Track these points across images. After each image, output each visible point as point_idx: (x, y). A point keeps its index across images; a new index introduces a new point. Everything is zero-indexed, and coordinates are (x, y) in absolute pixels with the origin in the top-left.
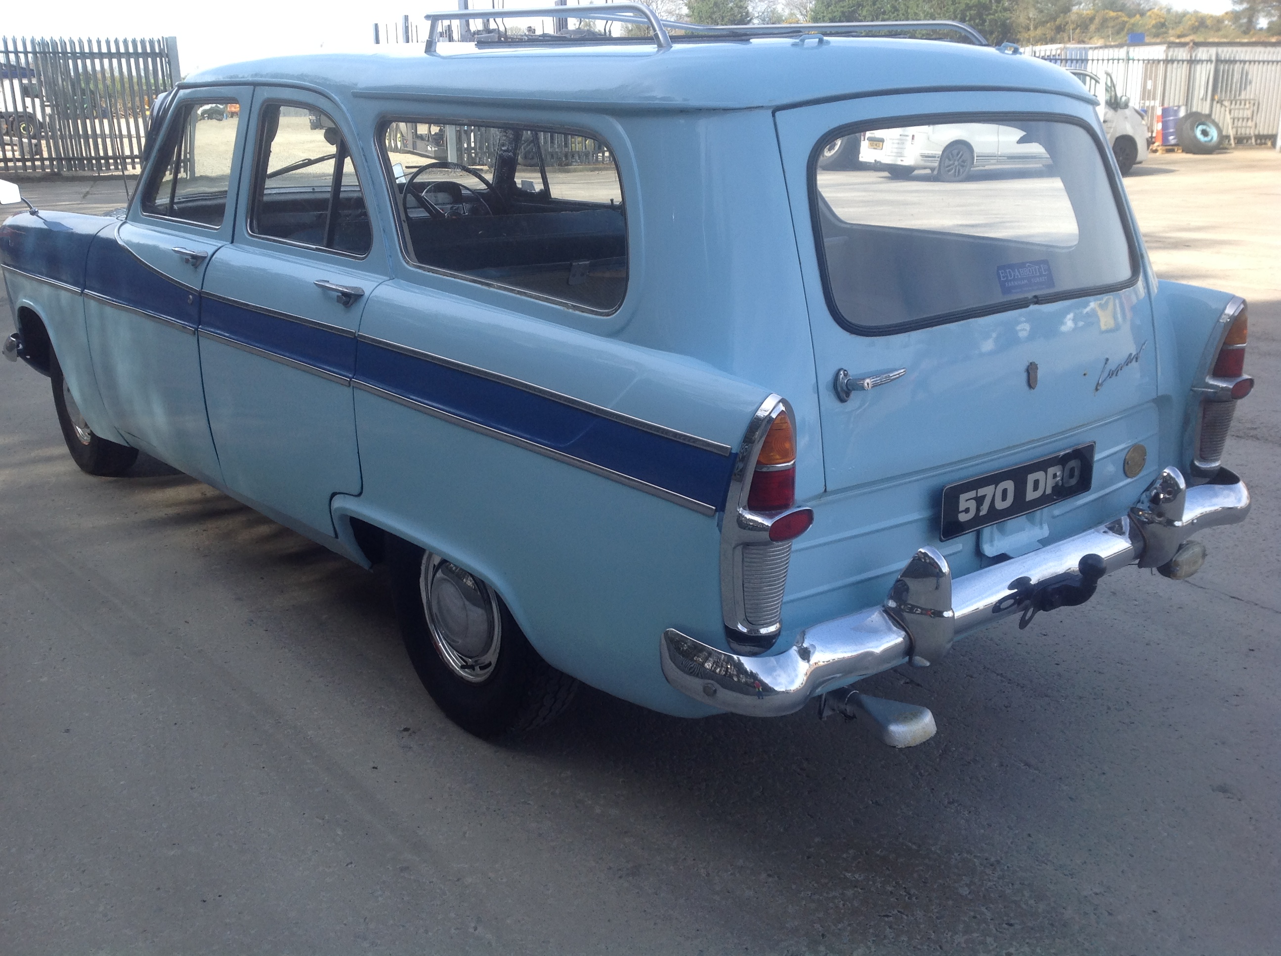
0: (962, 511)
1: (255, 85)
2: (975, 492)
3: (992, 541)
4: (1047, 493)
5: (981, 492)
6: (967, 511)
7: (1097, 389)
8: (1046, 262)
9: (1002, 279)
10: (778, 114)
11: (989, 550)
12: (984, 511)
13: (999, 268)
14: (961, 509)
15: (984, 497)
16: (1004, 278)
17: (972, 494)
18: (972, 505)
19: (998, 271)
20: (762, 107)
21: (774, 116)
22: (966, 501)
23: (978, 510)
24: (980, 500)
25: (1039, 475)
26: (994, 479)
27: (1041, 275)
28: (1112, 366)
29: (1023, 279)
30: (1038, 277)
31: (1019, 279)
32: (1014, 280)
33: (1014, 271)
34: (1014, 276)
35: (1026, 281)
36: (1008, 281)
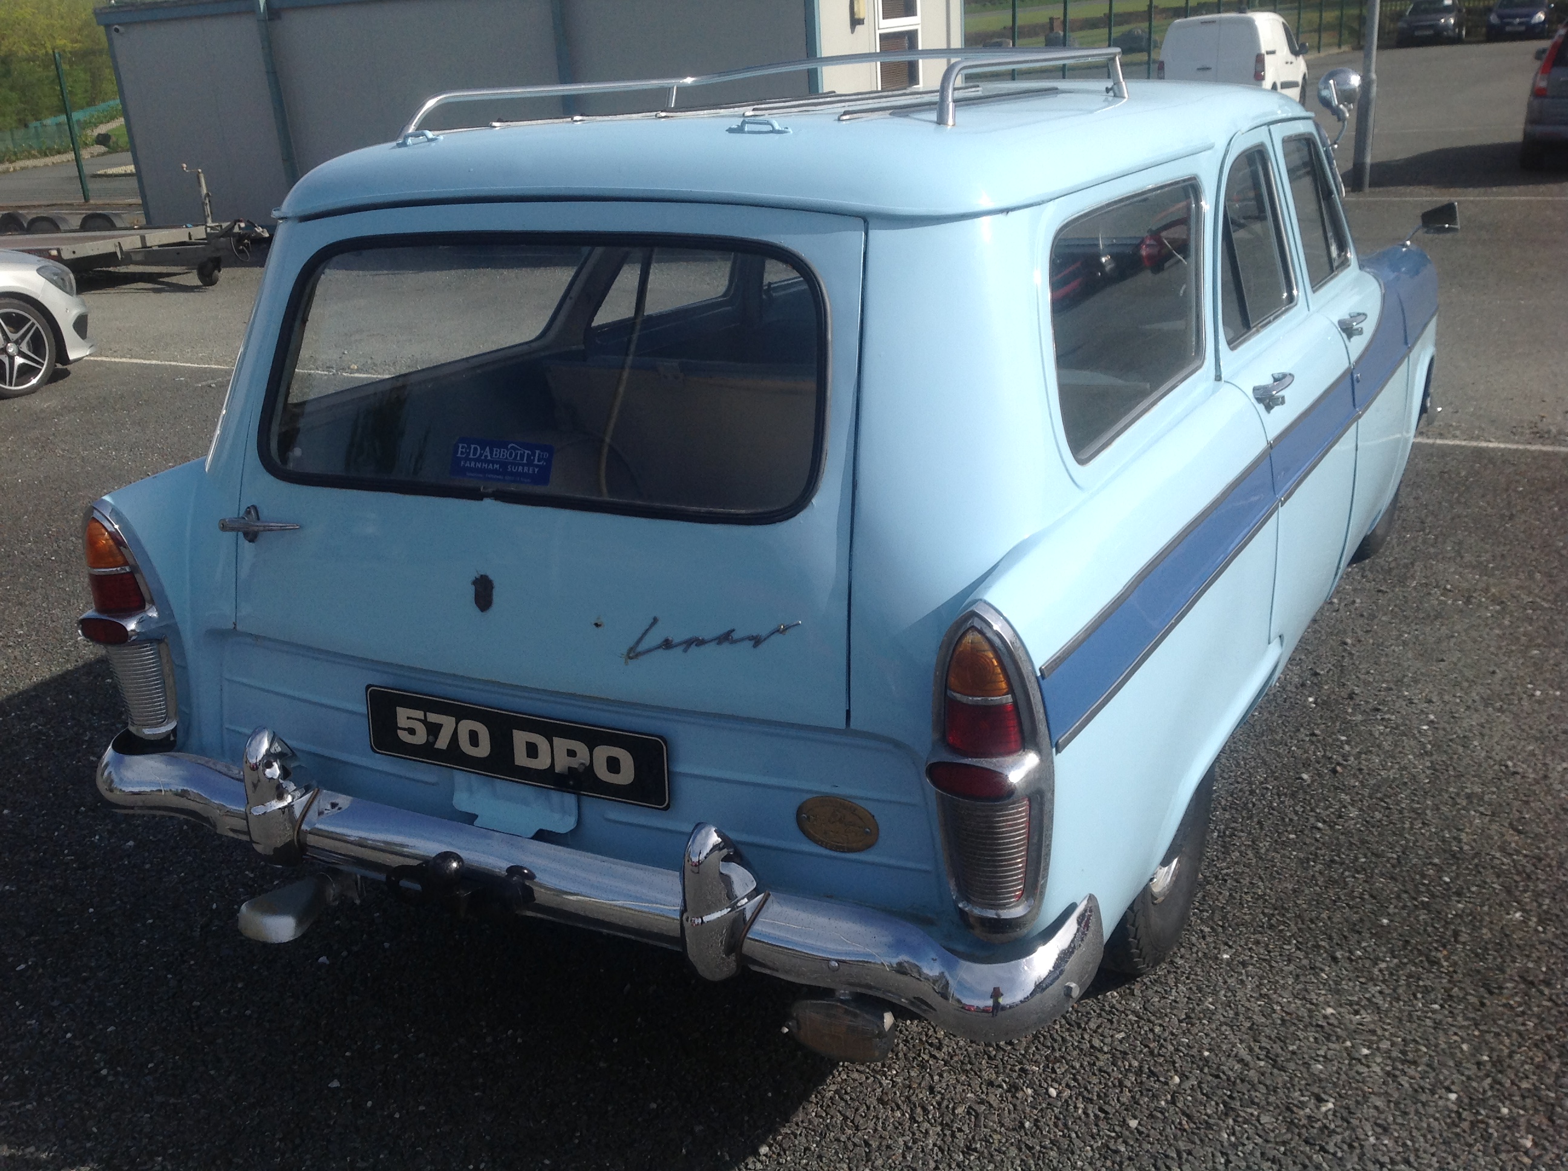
0: (403, 729)
2: (423, 713)
4: (554, 771)
5: (434, 718)
6: (411, 732)
7: (631, 656)
9: (459, 455)
11: (459, 800)
12: (440, 743)
14: (399, 725)
15: (440, 727)
16: (462, 453)
17: (419, 714)
18: (421, 730)
19: (458, 444)
22: (407, 718)
23: (429, 740)
24: (431, 728)
25: (540, 740)
26: (452, 710)
27: (530, 463)
28: (671, 632)
29: (493, 462)
30: (523, 465)
31: (486, 461)
32: (478, 460)
33: (483, 449)
34: (481, 455)
35: (497, 466)
36: (467, 459)
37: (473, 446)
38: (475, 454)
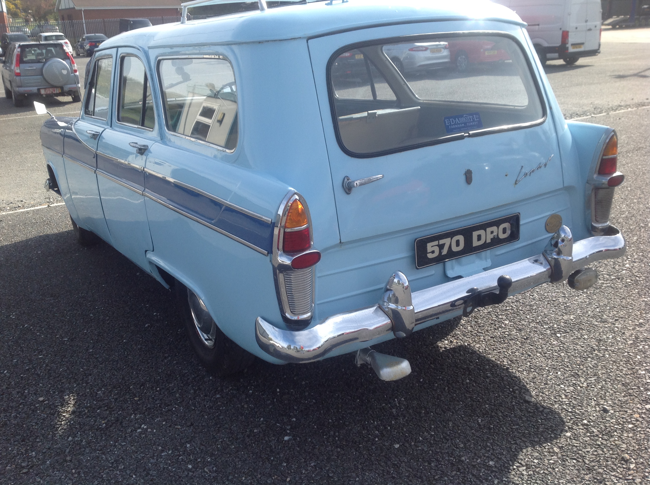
0: (430, 253)
1: (118, 47)
2: (437, 241)
3: (453, 268)
4: (487, 242)
5: (442, 242)
6: (433, 252)
7: (516, 184)
8: (477, 114)
9: (447, 124)
10: (309, 41)
11: (450, 274)
12: (445, 252)
13: (445, 118)
14: (428, 251)
15: (444, 244)
16: (448, 123)
17: (436, 243)
18: (437, 249)
19: (444, 120)
20: (300, 38)
21: (307, 42)
22: (431, 247)
23: (440, 252)
24: (441, 247)
25: (481, 232)
26: (450, 234)
27: (474, 121)
28: (526, 170)
29: (462, 124)
30: (472, 122)
31: (458, 124)
32: (455, 124)
33: (455, 119)
34: (455, 122)
35: (463, 125)
36: (451, 125)
37: (451, 119)
38: (453, 122)
